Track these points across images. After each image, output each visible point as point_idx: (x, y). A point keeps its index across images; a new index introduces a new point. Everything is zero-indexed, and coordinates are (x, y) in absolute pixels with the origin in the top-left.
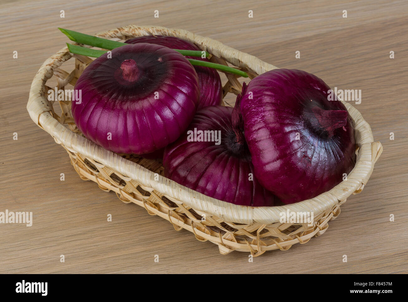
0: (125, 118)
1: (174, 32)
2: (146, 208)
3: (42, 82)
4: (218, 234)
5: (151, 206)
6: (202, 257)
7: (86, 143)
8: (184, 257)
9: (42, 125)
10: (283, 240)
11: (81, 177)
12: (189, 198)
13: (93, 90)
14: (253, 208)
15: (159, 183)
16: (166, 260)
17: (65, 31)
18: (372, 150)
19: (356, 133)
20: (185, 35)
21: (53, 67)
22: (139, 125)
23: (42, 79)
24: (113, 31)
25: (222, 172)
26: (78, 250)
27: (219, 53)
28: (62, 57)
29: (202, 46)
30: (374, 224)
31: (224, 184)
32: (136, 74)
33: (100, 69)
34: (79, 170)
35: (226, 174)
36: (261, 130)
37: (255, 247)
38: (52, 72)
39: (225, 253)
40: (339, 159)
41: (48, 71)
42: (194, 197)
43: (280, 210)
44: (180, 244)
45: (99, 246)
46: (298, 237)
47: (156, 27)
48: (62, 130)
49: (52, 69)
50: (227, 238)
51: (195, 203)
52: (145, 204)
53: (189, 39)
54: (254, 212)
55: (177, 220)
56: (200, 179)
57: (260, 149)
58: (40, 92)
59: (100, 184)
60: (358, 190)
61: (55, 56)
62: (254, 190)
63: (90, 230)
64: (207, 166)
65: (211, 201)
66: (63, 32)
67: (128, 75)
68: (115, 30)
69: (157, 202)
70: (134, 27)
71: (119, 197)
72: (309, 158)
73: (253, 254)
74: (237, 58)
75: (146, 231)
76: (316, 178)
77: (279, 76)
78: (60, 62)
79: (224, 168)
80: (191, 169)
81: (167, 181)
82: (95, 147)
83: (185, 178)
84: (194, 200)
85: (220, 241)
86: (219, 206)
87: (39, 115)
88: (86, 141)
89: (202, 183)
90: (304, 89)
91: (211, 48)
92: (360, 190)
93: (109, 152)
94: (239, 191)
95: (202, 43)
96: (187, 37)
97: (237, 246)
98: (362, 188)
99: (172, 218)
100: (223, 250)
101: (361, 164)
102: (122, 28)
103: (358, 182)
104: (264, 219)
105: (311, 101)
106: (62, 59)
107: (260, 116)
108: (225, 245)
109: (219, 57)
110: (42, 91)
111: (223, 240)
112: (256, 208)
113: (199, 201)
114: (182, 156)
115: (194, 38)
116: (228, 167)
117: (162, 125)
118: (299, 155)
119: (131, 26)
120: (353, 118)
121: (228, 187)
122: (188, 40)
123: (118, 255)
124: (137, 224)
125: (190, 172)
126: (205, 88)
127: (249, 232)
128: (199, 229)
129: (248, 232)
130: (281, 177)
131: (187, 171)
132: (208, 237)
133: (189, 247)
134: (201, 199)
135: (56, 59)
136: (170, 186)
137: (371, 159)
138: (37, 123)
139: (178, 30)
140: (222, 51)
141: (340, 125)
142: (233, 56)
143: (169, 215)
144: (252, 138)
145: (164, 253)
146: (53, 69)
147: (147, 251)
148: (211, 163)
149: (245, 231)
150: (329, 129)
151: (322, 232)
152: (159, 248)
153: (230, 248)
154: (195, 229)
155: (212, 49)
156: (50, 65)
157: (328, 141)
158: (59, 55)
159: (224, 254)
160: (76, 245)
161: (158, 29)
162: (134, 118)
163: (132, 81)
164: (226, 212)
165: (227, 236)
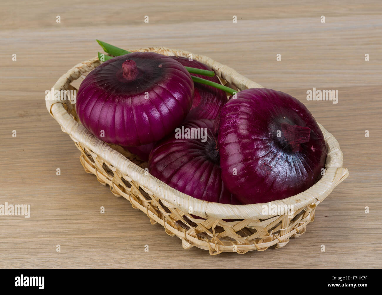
0: (115, 109)
1: (197, 57)
2: (130, 201)
3: (67, 80)
4: (184, 230)
5: (135, 200)
6: (168, 250)
7: (83, 131)
8: (151, 247)
9: (53, 114)
10: (240, 243)
11: (85, 169)
12: (155, 187)
13: (95, 83)
14: (208, 203)
15: (133, 172)
16: (134, 247)
17: (101, 43)
18: (336, 173)
19: (328, 158)
20: (206, 61)
21: (81, 70)
22: (125, 118)
23: (67, 78)
24: (144, 49)
25: (195, 172)
26: (61, 228)
27: (231, 79)
28: (91, 64)
29: (218, 71)
30: (334, 247)
31: (194, 183)
32: (134, 74)
33: (106, 67)
34: (84, 163)
35: (198, 174)
36: (229, 135)
37: (213, 246)
38: (79, 74)
39: (187, 247)
40: (301, 174)
41: (75, 73)
42: (159, 187)
43: (231, 207)
44: (152, 236)
45: (80, 227)
46: (256, 244)
47: (182, 51)
48: (68, 119)
49: (79, 72)
50: (191, 234)
51: (159, 191)
52: (131, 197)
53: (209, 64)
54: (208, 206)
55: (153, 214)
56: (174, 175)
57: (226, 152)
58: (61, 87)
59: (98, 177)
60: (312, 204)
61: (86, 62)
62: (221, 193)
63: (78, 214)
64: (182, 164)
65: (173, 192)
66: (100, 44)
67: (127, 74)
68: (146, 49)
69: (137, 194)
70: (164, 48)
71: (112, 189)
72: (270, 167)
73: (212, 253)
74: (245, 85)
75: (126, 221)
76: (274, 187)
77: (261, 93)
78: (89, 68)
79: (197, 168)
80: (168, 165)
81: (141, 171)
82: (90, 136)
83: (161, 173)
84: (159, 188)
85: (184, 236)
86: (179, 196)
87: (52, 105)
88: (84, 130)
89: (174, 179)
90: (280, 107)
91: (224, 74)
92: (314, 205)
93: (100, 141)
94: (207, 191)
95: (218, 69)
96: (208, 62)
97: (198, 242)
98: (317, 203)
99: (149, 211)
100: (185, 244)
101: (321, 182)
102: (153, 48)
103: (314, 197)
104: (215, 213)
105: (284, 117)
106: (92, 66)
107: (231, 122)
108: (188, 241)
109: (230, 83)
110: (64, 87)
111: (187, 235)
112: (211, 203)
113: (162, 190)
114: (163, 153)
115: (213, 64)
116: (202, 169)
117: (146, 120)
118: (260, 162)
119: (161, 48)
120: (329, 145)
121: (197, 185)
122: (208, 66)
123: (94, 237)
124: (120, 215)
125: (166, 168)
126: (209, 106)
127: (207, 229)
128: (169, 223)
129: (205, 228)
130: (240, 179)
131: (164, 167)
132: (175, 231)
133: (158, 240)
134: (164, 189)
135: (85, 64)
136: (142, 174)
137: (332, 181)
138: (49, 111)
139: (201, 56)
140: (233, 77)
141: (302, 141)
142: (242, 83)
143: (148, 209)
144: (221, 141)
145: (134, 241)
146: (81, 73)
147: (121, 237)
148: (187, 162)
149: (203, 227)
150: (292, 143)
151: (281, 245)
152: (132, 236)
153: (192, 243)
154: (166, 223)
155: (226, 74)
156: (78, 68)
157: (292, 155)
158: (90, 62)
159: (185, 248)
160: (61, 223)
161: (184, 53)
162: (123, 111)
163: (130, 79)
164: (183, 203)
165: (191, 232)
